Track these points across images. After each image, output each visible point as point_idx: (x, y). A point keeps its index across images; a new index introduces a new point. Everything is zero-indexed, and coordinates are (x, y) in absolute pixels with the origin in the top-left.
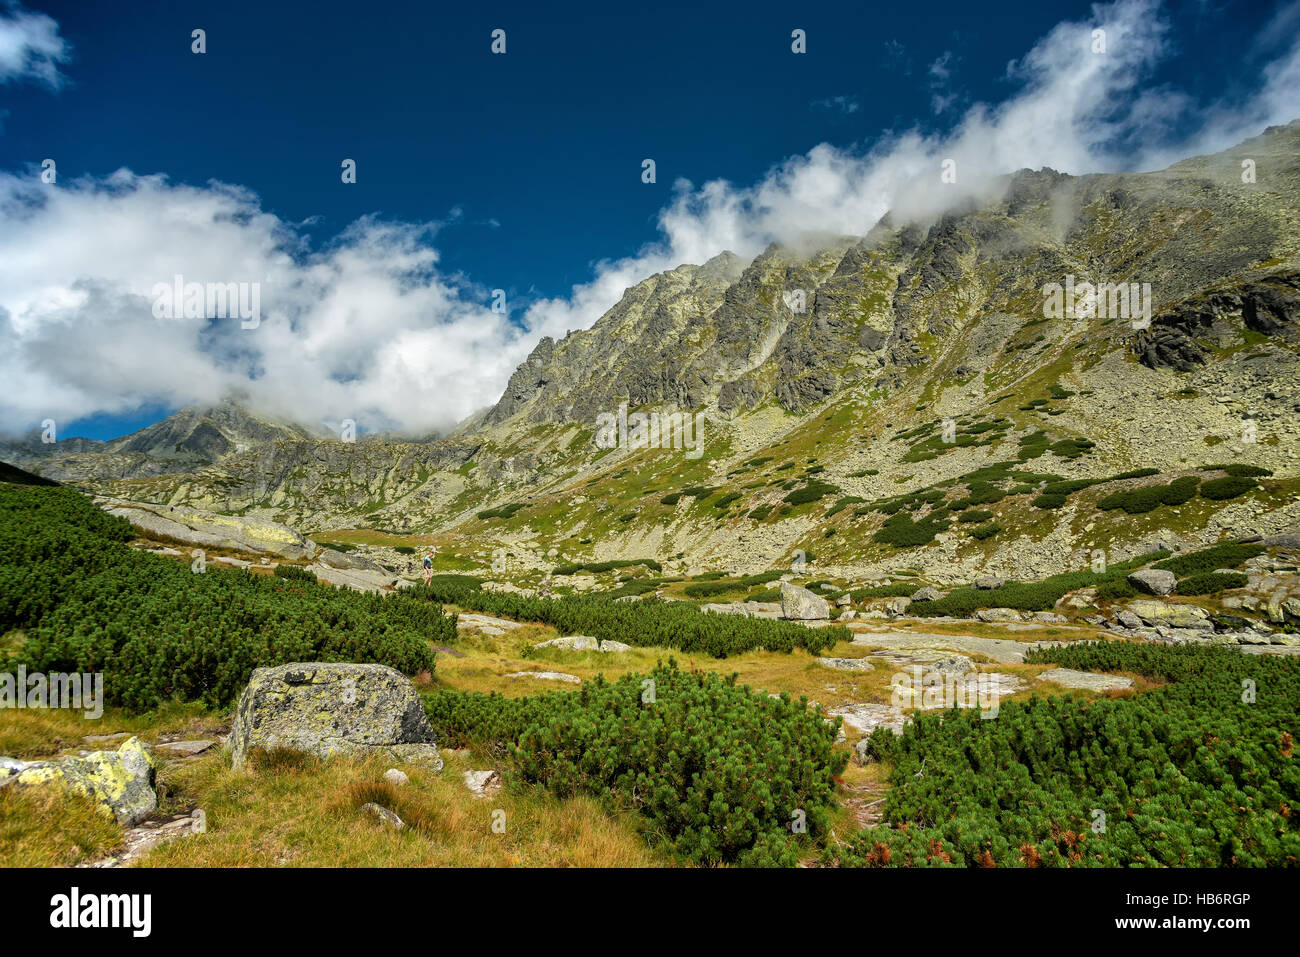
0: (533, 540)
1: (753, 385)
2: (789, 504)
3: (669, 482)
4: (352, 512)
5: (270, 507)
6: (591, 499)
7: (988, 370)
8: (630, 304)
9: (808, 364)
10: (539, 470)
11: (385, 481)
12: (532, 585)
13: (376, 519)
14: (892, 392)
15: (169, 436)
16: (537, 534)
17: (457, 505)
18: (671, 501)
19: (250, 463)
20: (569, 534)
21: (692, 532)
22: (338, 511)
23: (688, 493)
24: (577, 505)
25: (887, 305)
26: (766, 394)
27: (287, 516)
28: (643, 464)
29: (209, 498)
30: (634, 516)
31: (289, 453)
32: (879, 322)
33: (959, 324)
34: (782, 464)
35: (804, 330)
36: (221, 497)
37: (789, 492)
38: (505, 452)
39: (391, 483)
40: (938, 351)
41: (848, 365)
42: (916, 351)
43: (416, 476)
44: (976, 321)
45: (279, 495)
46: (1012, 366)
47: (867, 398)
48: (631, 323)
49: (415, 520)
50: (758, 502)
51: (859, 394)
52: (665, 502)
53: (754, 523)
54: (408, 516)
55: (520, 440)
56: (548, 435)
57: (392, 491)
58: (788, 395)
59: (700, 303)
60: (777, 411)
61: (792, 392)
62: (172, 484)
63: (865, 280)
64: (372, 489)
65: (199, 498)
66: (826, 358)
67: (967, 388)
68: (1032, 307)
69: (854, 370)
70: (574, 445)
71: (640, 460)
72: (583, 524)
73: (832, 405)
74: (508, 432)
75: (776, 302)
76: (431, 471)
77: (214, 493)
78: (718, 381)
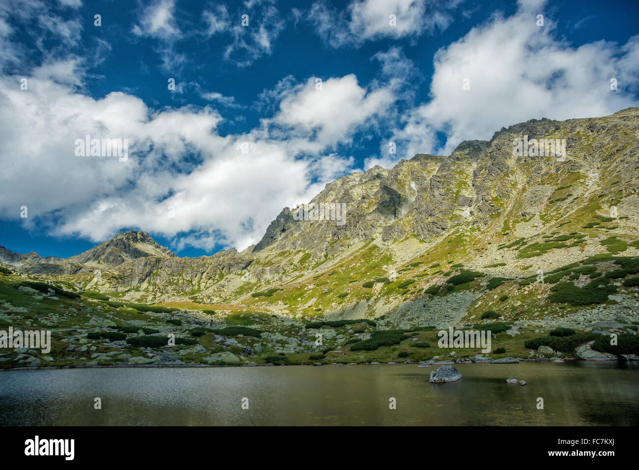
0: (285, 309)
1: (400, 227)
2: (451, 284)
3: (362, 277)
4: (183, 295)
5: (140, 291)
6: (318, 286)
7: (541, 213)
8: (329, 191)
9: (430, 215)
10: (283, 273)
11: (201, 278)
12: (294, 335)
13: (195, 298)
14: (483, 228)
15: (95, 256)
16: (287, 306)
17: (239, 291)
18: (369, 285)
19: (131, 267)
20: (306, 306)
21: (386, 304)
22: (175, 294)
23: (379, 281)
24: (310, 290)
25: (469, 186)
26: (408, 232)
27: (148, 296)
28: (344, 268)
29: (107, 285)
30: (347, 294)
31: (152, 263)
32: (467, 193)
33: (514, 192)
34: (430, 265)
35: (426, 198)
36: (114, 285)
37: (449, 278)
38: (265, 265)
39: (204, 279)
40: (505, 206)
41: (453, 215)
42: (493, 206)
43: (217, 276)
44: (524, 190)
45: (145, 285)
46: (557, 209)
47: (469, 231)
48: (330, 200)
49: (216, 300)
50: (428, 284)
51: (464, 229)
52: (365, 286)
53: (430, 297)
54: (212, 297)
55: (272, 258)
56: (288, 255)
57: (204, 284)
58: (421, 232)
59: (366, 189)
60: (415, 241)
61: (423, 230)
62: (89, 278)
63: (454, 175)
64: (194, 283)
65: (102, 285)
66: (441, 212)
67: (531, 222)
68: (557, 181)
69: (457, 217)
70: (302, 261)
71: (342, 266)
72: (314, 300)
73: (449, 236)
74: (266, 254)
75: (407, 187)
76: (225, 274)
77: (111, 283)
78: (380, 226)
